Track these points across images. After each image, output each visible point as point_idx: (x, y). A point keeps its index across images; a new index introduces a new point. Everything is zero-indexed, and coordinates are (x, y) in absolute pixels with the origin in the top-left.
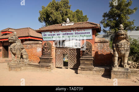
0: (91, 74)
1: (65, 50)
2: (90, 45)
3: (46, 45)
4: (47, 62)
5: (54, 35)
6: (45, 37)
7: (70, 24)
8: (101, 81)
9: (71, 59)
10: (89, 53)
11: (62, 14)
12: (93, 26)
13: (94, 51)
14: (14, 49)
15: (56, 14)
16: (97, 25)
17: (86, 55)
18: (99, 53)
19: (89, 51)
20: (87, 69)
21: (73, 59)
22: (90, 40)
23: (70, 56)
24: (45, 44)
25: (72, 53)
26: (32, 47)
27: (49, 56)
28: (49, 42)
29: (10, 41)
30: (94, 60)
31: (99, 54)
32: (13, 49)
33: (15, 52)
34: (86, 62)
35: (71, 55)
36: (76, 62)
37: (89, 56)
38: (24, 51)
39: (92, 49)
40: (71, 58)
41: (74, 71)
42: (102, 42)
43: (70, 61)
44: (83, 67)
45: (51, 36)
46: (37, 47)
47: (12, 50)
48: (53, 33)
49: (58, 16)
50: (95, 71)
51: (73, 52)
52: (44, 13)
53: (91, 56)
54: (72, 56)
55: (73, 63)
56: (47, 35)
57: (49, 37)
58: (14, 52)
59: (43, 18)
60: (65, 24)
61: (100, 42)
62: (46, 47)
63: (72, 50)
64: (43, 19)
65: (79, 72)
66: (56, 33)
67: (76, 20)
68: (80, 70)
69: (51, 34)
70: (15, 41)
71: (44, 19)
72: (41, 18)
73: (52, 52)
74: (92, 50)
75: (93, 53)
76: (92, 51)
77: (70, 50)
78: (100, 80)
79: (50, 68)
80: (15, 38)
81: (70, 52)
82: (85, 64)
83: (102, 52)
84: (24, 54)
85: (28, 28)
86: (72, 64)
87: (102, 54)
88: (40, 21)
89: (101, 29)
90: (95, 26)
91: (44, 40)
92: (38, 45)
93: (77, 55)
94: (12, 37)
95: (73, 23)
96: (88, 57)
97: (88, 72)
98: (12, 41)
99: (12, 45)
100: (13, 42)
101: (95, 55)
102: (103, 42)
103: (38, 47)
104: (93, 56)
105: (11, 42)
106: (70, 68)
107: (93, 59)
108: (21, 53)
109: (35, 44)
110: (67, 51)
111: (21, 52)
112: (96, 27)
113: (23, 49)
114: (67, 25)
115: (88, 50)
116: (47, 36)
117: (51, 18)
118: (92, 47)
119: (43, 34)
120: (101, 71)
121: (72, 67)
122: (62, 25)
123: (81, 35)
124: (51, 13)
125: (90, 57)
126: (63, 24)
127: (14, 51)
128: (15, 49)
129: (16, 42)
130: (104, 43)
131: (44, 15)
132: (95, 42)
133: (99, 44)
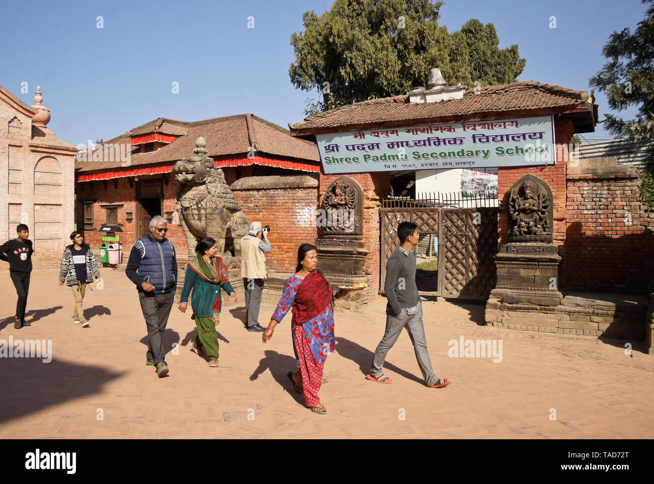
0: (548, 329)
1: (425, 216)
2: (543, 191)
3: (338, 191)
4: (342, 271)
5: (372, 147)
6: (331, 155)
7: (445, 96)
8: (597, 358)
9: (449, 255)
10: (539, 229)
11: (400, 46)
12: (562, 101)
13: (561, 220)
14: (199, 209)
15: (372, 50)
16: (577, 96)
17: (526, 241)
18: (589, 230)
19: (541, 219)
20: (529, 302)
21: (460, 256)
22: (542, 167)
23: (449, 244)
24: (334, 191)
25: (454, 229)
26: (272, 203)
27: (351, 244)
28: (352, 178)
29: (180, 177)
30: (561, 262)
31: (589, 233)
32: (196, 212)
33: (203, 222)
34: (523, 272)
35: (454, 239)
36: (474, 269)
37: (540, 244)
38: (239, 221)
39: (551, 213)
40: (454, 250)
41: (465, 313)
42: (600, 180)
43: (449, 265)
44: (509, 292)
45: (359, 154)
46: (294, 201)
47: (190, 217)
48: (369, 138)
49: (380, 55)
50: (569, 313)
51: (460, 223)
52: (317, 47)
53: (550, 242)
54: (459, 245)
55: (460, 277)
56: (342, 149)
57: (352, 155)
58: (196, 223)
59: (313, 66)
60: (423, 95)
61: (593, 180)
62: (336, 200)
63: (455, 218)
64: (311, 72)
65: (490, 314)
66: (383, 139)
67: (465, 70)
68: (494, 306)
69: (358, 141)
70: (203, 174)
71: (317, 73)
72: (301, 66)
73: (365, 226)
74: (556, 215)
75: (559, 232)
76: (552, 219)
77: (448, 214)
78: (594, 355)
79: (358, 296)
80: (203, 162)
81: (449, 223)
82: (522, 282)
83: (601, 225)
84: (238, 232)
85: (245, 117)
86: (454, 281)
87: (604, 237)
88: (299, 83)
89: (596, 117)
90: (570, 101)
91: (328, 169)
92: (300, 193)
93: (478, 240)
94: (189, 161)
95: (459, 89)
96: (534, 250)
97: (536, 316)
98: (190, 177)
99: (190, 194)
100: (193, 180)
101: (566, 241)
102: (609, 180)
103: (300, 200)
104: (556, 244)
105: (186, 180)
106: (448, 300)
107: (556, 256)
108: (229, 231)
109: (285, 189)
110: (431, 222)
111: (228, 224)
112: (573, 107)
113: (233, 210)
114: (430, 99)
115: (536, 216)
116: (343, 153)
117: (348, 70)
118: (555, 201)
119: (322, 144)
120: (597, 314)
121: (456, 294)
122: (407, 101)
123: (500, 144)
124: (350, 45)
125: (544, 250)
126: (415, 95)
127: (200, 219)
128: (203, 212)
129: (208, 179)
130: (612, 183)
131: (316, 52)
132: (568, 180)
133: (586, 187)
